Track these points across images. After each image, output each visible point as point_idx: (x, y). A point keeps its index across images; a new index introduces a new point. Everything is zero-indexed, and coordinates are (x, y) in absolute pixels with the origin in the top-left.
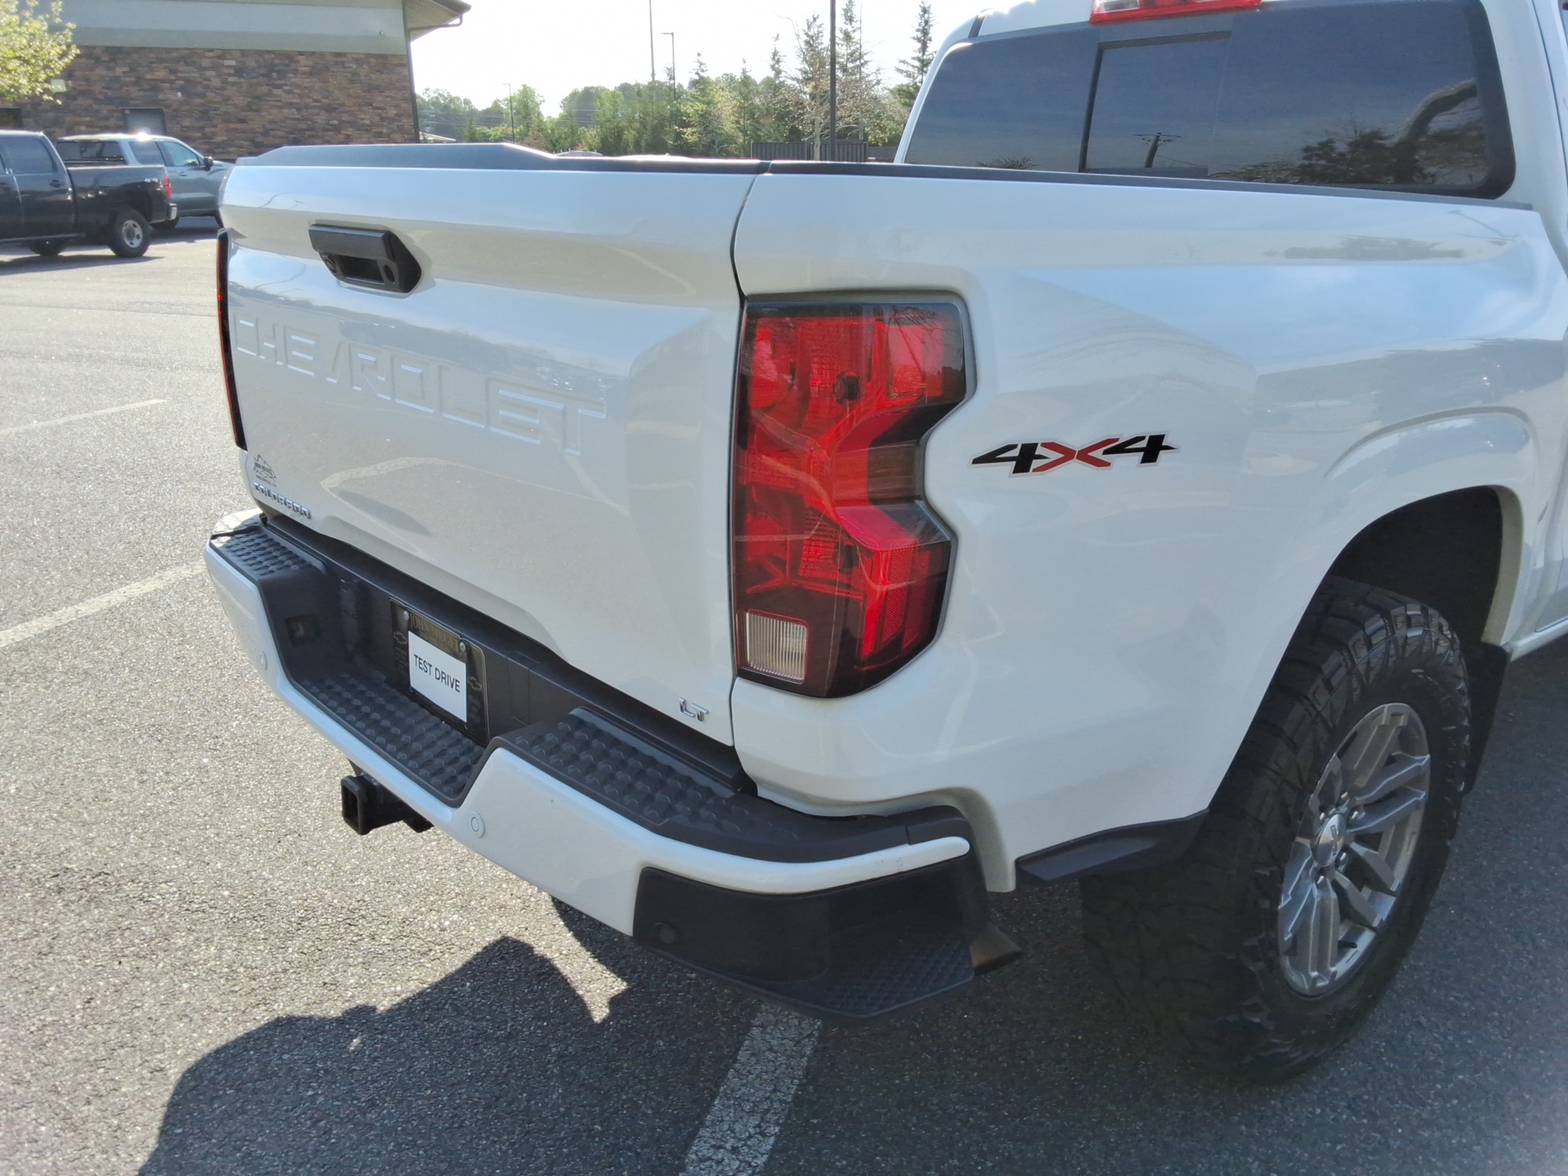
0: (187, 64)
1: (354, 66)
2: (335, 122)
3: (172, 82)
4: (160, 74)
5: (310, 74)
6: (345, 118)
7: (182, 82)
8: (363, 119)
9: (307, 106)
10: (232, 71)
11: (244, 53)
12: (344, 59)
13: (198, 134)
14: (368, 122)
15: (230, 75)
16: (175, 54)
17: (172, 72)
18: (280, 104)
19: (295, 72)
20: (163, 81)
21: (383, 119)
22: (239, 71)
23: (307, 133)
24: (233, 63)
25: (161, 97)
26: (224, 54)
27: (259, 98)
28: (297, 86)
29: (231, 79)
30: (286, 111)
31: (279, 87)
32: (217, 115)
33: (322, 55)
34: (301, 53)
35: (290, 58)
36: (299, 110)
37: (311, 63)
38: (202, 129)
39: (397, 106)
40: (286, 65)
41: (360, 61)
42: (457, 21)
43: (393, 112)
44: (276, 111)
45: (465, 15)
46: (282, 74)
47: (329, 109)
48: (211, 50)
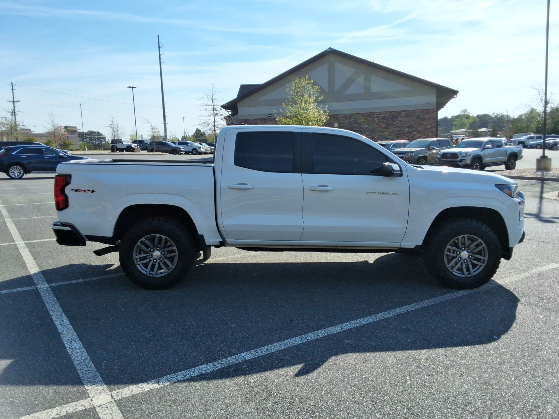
0: (370, 117)
1: (419, 113)
2: (411, 131)
3: (365, 122)
4: (362, 120)
5: (405, 117)
6: (414, 129)
7: (368, 122)
8: (419, 129)
9: (403, 127)
10: (382, 118)
11: (386, 112)
12: (416, 112)
13: (371, 136)
14: (421, 130)
15: (381, 119)
16: (367, 114)
17: (366, 119)
18: (395, 126)
19: (400, 117)
20: (363, 122)
21: (426, 129)
22: (384, 118)
23: (402, 134)
24: (382, 116)
25: (361, 126)
26: (381, 113)
27: (389, 125)
28: (400, 121)
29: (381, 120)
30: (396, 128)
31: (395, 121)
32: (376, 131)
33: (409, 111)
34: (403, 111)
35: (399, 113)
36: (400, 128)
37: (405, 114)
38: (371, 135)
39: (431, 124)
40: (398, 115)
41: (420, 112)
42: (455, 96)
43: (429, 126)
44: (392, 128)
45: (458, 94)
46: (396, 118)
47: (409, 127)
48: (377, 113)
